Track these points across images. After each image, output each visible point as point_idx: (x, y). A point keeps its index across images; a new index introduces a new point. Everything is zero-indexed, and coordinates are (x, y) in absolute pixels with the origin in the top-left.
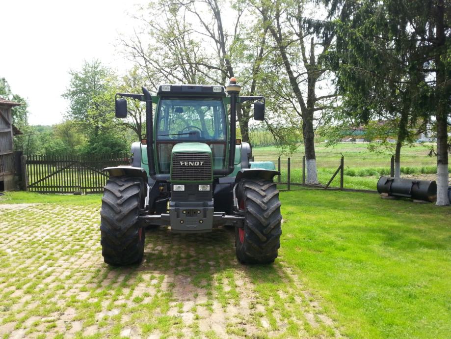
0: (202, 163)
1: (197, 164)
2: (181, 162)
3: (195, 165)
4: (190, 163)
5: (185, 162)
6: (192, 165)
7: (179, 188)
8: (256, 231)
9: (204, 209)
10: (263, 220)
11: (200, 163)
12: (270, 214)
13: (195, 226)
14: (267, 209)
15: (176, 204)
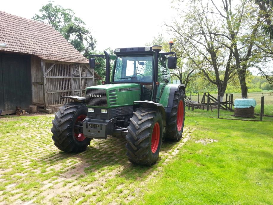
0: (101, 95)
1: (98, 96)
2: (90, 95)
3: (97, 97)
4: (94, 95)
5: (92, 95)
6: (96, 96)
7: (91, 110)
8: (130, 142)
9: (100, 124)
10: (135, 136)
11: (100, 96)
12: (140, 132)
13: (96, 134)
14: (139, 129)
15: (89, 120)
